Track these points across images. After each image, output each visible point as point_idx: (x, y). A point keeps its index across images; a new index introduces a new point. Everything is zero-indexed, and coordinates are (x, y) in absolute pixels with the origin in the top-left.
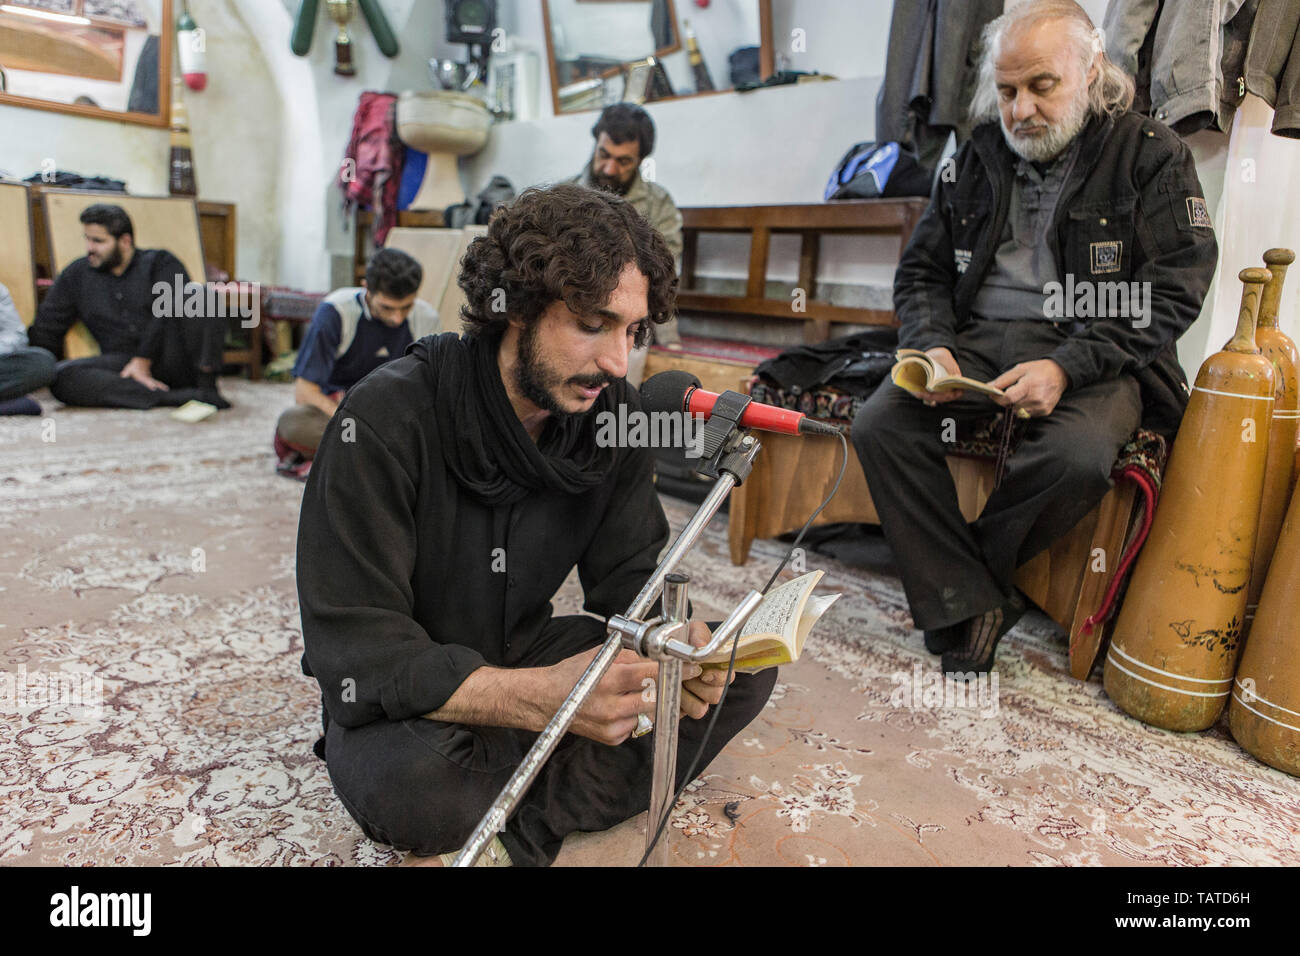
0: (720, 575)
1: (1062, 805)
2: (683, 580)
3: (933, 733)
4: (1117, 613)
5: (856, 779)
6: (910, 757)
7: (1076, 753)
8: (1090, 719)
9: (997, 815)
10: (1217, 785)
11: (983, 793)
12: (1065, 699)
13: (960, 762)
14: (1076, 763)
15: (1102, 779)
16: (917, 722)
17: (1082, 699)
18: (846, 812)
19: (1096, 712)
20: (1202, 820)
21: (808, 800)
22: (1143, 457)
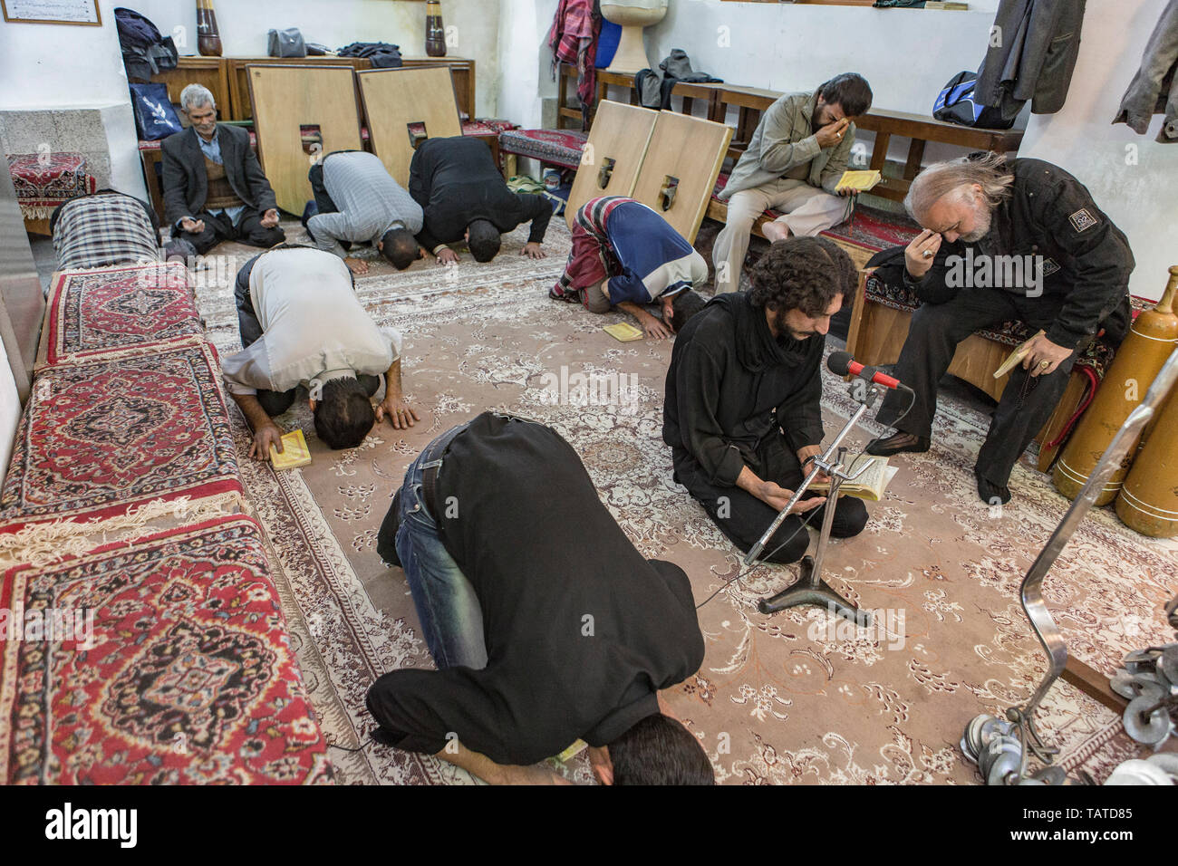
0: (836, 388)
1: (1006, 537)
2: (845, 450)
3: (948, 496)
4: (1067, 442)
5: (904, 516)
6: (934, 508)
7: (1023, 512)
8: (1039, 494)
9: (971, 539)
10: (1095, 534)
11: (966, 527)
12: (1028, 482)
13: (959, 512)
14: (1021, 517)
15: (1032, 526)
16: (941, 489)
17: (1039, 483)
18: (898, 530)
19: (1044, 491)
20: (1077, 550)
21: (879, 523)
22: (1095, 362)
